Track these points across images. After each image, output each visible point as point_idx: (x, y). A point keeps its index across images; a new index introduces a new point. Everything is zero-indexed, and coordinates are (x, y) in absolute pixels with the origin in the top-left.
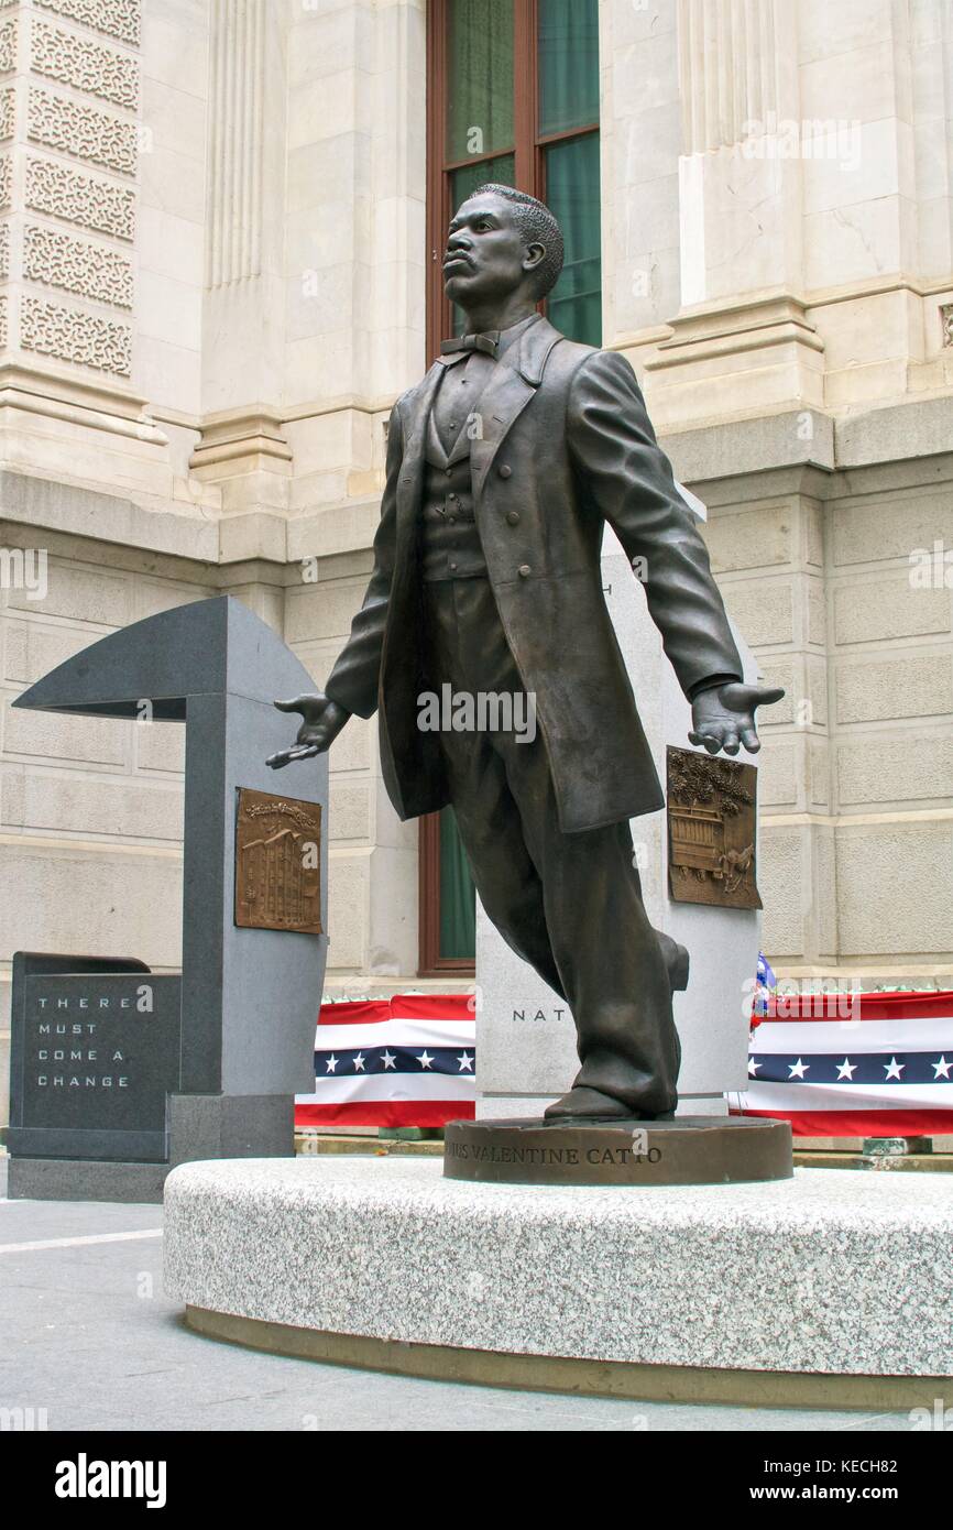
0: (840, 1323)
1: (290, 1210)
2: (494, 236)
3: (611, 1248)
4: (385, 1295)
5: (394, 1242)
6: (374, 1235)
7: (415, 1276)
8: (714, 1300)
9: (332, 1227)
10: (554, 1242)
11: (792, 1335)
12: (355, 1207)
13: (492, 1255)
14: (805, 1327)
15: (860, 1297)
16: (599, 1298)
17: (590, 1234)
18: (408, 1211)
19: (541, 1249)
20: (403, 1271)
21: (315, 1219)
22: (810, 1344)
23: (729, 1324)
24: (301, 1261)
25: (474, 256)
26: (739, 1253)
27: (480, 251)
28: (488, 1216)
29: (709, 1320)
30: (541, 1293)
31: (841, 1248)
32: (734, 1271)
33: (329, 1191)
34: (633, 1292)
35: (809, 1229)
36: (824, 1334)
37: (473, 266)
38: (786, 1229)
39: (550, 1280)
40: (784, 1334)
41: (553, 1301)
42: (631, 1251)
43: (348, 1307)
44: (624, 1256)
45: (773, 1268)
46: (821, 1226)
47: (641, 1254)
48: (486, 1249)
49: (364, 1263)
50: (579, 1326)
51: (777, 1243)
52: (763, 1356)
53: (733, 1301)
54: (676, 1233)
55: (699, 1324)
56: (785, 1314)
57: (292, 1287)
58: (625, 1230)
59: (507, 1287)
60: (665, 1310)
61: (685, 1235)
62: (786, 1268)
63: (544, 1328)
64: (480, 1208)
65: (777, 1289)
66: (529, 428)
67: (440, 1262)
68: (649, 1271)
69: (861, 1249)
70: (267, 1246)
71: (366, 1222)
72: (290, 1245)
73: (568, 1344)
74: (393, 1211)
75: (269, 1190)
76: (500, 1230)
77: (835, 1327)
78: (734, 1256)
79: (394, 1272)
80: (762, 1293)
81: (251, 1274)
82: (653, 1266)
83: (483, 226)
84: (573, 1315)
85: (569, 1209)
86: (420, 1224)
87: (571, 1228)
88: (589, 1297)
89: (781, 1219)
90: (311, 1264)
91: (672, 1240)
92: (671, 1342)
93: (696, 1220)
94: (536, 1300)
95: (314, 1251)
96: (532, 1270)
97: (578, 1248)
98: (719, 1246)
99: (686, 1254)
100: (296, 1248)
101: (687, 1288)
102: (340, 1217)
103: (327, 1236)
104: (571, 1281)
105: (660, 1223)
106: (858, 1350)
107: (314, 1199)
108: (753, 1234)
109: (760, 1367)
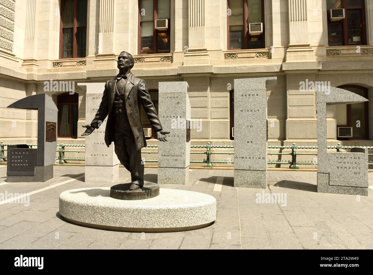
0: (181, 221)
1: (90, 206)
2: (126, 60)
3: (147, 212)
4: (109, 220)
5: (110, 212)
6: (107, 211)
7: (114, 217)
8: (163, 219)
9: (99, 209)
10: (138, 212)
11: (174, 223)
12: (103, 206)
13: (128, 214)
14: (176, 222)
15: (183, 217)
16: (146, 219)
17: (144, 210)
18: (113, 207)
19: (136, 213)
20: (112, 216)
21: (95, 208)
22: (177, 224)
23: (165, 222)
24: (92, 214)
25: (124, 63)
26: (167, 212)
27: (124, 62)
28: (127, 208)
29: (162, 222)
30: (136, 219)
31: (181, 211)
32: (166, 215)
33: (97, 203)
34: (151, 218)
35: (176, 208)
36: (178, 222)
37: (123, 64)
38: (173, 209)
39: (138, 217)
40: (173, 223)
41: (138, 220)
42: (150, 213)
43: (102, 221)
44: (149, 214)
45: (172, 214)
46: (178, 208)
47: (152, 213)
48: (127, 213)
49: (105, 215)
50: (142, 223)
51: (172, 211)
52: (170, 226)
53: (166, 219)
54: (157, 210)
55: (161, 222)
56: (173, 220)
57: (91, 218)
58: (150, 210)
59: (130, 218)
60: (156, 221)
61: (159, 210)
62: (173, 214)
63: (137, 224)
64: (125, 207)
65: (172, 217)
66: (132, 91)
67: (119, 215)
68: (153, 215)
69: (184, 210)
70: (85, 211)
71: (105, 209)
72: (90, 212)
73: (140, 226)
74: (110, 207)
75: (85, 203)
76: (129, 210)
77: (180, 221)
78: (166, 213)
79: (110, 216)
80: (170, 217)
81: (82, 215)
82: (154, 215)
83: (125, 58)
84: (141, 222)
85: (140, 207)
86: (115, 209)
87: (141, 210)
88: (144, 219)
89: (173, 207)
90: (94, 215)
91: (157, 211)
92: (156, 225)
93: (160, 208)
94: (135, 220)
95: (95, 213)
96: (135, 216)
97: (142, 212)
98: (164, 211)
99: (159, 213)
100: (91, 212)
101: (159, 217)
102: (100, 208)
103: (98, 211)
104: (141, 217)
105: (155, 209)
106: (183, 224)
107: (95, 205)
108: (169, 210)
109: (170, 227)
